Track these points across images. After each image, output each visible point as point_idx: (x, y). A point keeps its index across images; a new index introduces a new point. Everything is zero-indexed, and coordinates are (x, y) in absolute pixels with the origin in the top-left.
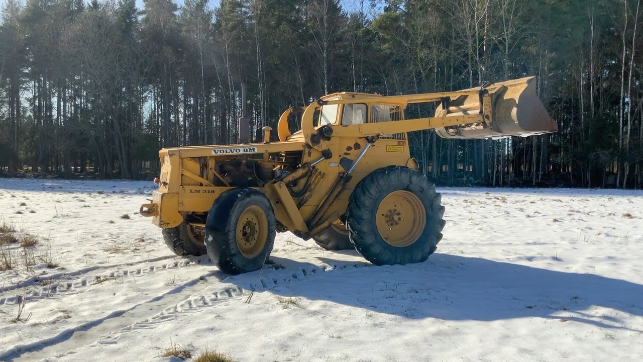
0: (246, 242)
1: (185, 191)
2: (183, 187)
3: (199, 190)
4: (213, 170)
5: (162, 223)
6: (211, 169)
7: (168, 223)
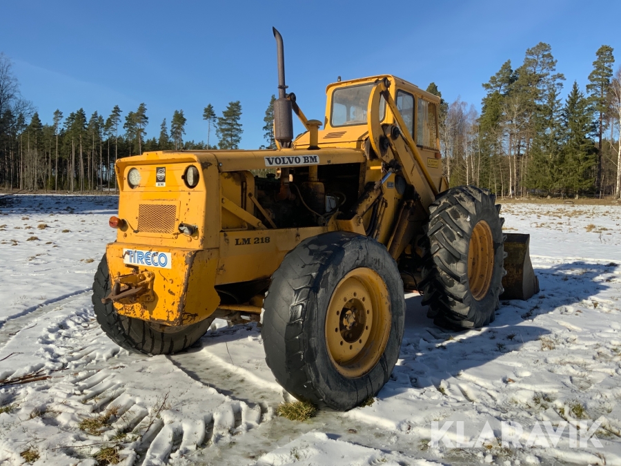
0: (343, 340)
1: (228, 243)
2: (225, 235)
3: (249, 239)
4: (253, 197)
5: (186, 316)
6: (250, 195)
7: (196, 315)
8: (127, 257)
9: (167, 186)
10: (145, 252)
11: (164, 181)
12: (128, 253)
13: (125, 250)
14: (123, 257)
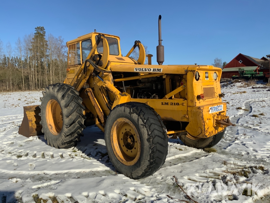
8: (211, 110)
9: (209, 80)
10: (216, 106)
11: (208, 77)
12: (211, 109)
13: (210, 108)
14: (209, 111)
